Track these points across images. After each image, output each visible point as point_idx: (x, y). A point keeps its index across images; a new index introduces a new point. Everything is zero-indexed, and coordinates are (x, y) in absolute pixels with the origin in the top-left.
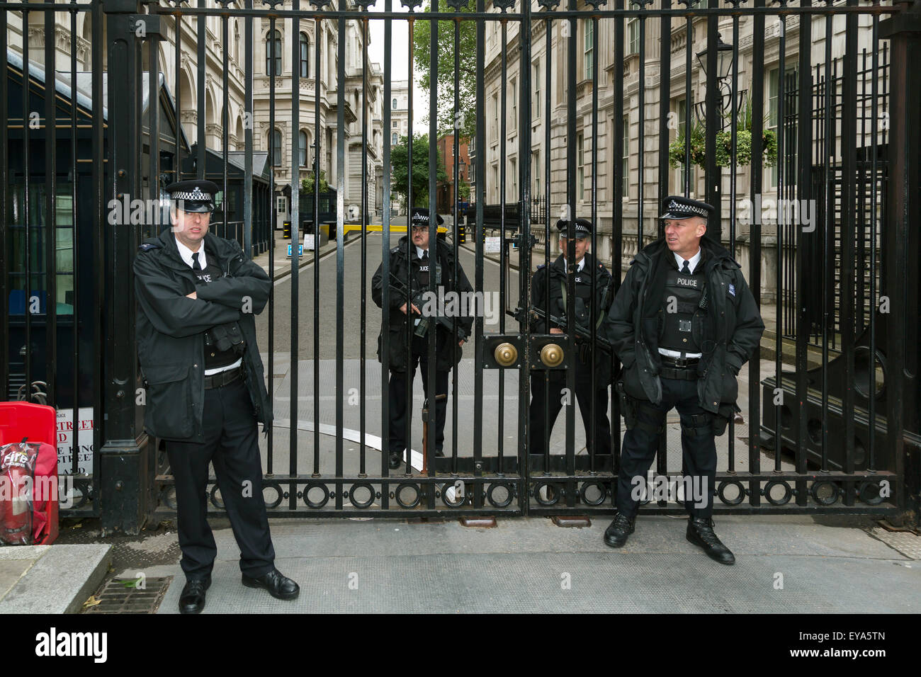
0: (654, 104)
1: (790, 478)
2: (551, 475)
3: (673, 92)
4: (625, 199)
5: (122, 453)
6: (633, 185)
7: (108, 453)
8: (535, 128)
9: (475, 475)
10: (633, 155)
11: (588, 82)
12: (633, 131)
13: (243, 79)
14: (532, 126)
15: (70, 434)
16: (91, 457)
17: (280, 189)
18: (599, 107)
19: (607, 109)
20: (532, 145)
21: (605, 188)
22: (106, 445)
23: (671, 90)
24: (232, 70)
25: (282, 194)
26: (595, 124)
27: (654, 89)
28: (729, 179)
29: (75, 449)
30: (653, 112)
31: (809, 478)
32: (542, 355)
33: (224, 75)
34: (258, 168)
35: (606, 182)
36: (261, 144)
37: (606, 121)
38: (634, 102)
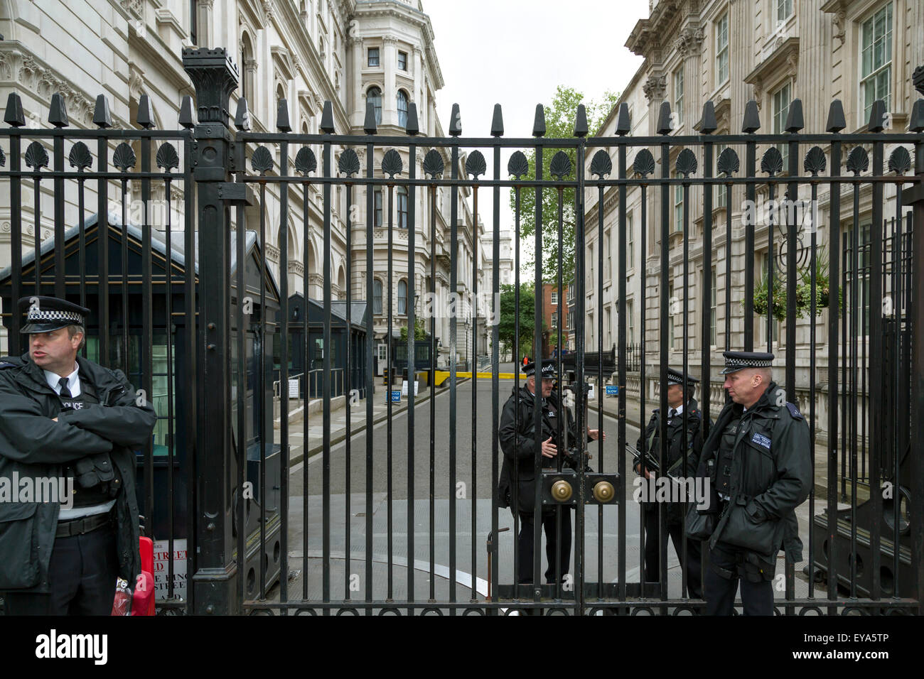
0: (740, 256)
1: (821, 605)
2: (604, 601)
3: (758, 245)
4: (713, 348)
5: (213, 580)
6: (720, 334)
7: (200, 580)
8: (628, 278)
9: (535, 601)
10: (720, 305)
11: (678, 234)
12: (720, 282)
13: (345, 229)
14: (627, 276)
15: (166, 563)
16: (185, 585)
17: (381, 337)
18: (689, 258)
19: (696, 260)
20: (627, 294)
21: (694, 337)
22: (197, 573)
23: (755, 243)
24: (334, 221)
25: (383, 341)
26: (686, 274)
27: (739, 241)
28: (809, 328)
29: (171, 577)
30: (739, 263)
31: (840, 605)
32: (595, 492)
33: (326, 225)
34: (358, 318)
35: (695, 331)
36: (361, 293)
37: (695, 272)
38: (721, 254)
